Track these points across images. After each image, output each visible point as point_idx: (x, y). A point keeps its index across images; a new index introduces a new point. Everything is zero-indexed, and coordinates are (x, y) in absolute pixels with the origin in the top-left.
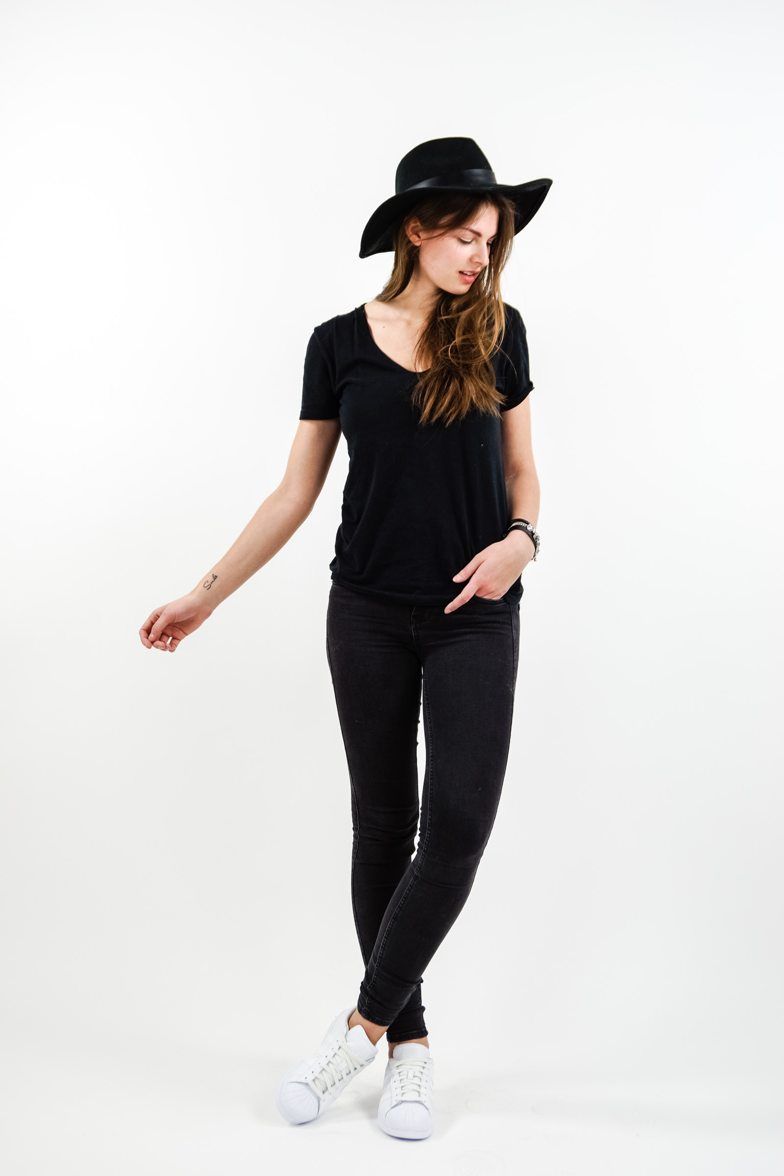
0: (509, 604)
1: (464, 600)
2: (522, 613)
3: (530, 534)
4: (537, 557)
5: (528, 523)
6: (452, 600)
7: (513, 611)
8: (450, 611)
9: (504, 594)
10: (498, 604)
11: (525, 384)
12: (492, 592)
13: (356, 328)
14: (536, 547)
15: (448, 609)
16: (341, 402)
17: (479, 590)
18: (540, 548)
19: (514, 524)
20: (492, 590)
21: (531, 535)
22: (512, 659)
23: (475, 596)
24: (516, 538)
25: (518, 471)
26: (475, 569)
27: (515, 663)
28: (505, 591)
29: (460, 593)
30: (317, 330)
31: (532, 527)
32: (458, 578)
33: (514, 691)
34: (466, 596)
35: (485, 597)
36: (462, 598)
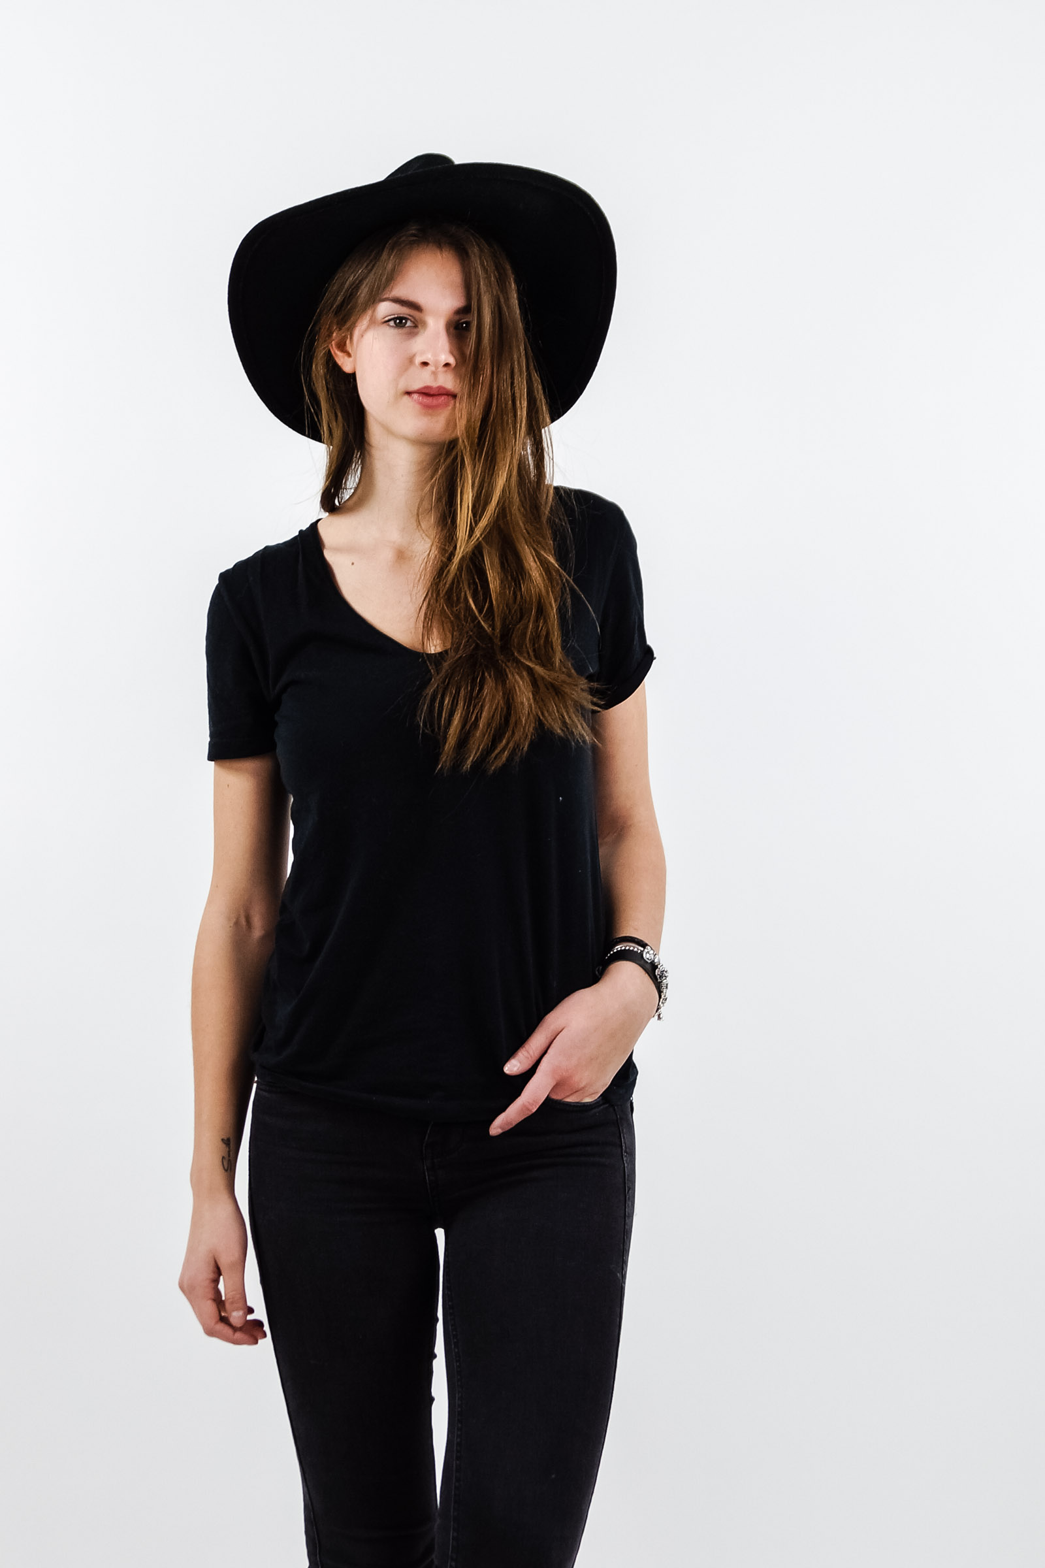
0: (613, 1106)
1: (528, 1110)
2: (637, 1117)
3: (648, 967)
4: (662, 1010)
5: (644, 945)
6: (503, 1110)
7: (621, 1119)
8: (500, 1131)
9: (605, 1088)
10: (592, 1109)
11: (638, 653)
12: (581, 1090)
13: (300, 568)
14: (660, 992)
15: (497, 1126)
16: (277, 718)
17: (557, 1086)
18: (668, 993)
19: (618, 948)
20: (582, 1085)
21: (652, 970)
22: (623, 1215)
23: (548, 1099)
24: (625, 976)
25: (623, 828)
26: (547, 1045)
27: (627, 1221)
28: (606, 1085)
29: (519, 1094)
30: (224, 577)
31: (652, 952)
32: (513, 1067)
33: (624, 1277)
34: (531, 1101)
35: (569, 1100)
36: (524, 1106)
